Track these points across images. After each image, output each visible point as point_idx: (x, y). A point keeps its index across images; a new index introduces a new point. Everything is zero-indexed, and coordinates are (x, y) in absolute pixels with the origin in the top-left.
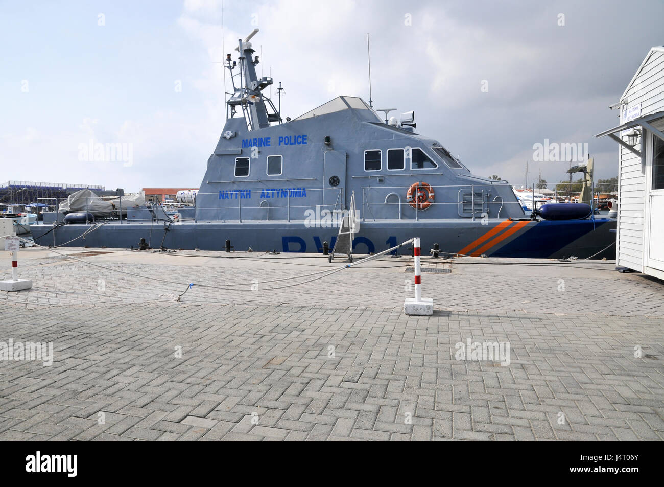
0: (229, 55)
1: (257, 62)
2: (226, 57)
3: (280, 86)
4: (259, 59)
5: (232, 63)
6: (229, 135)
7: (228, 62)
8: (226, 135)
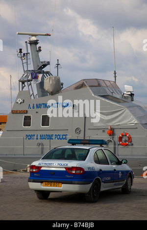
0: (21, 50)
1: (40, 50)
2: (19, 51)
3: (58, 62)
4: (41, 49)
5: (22, 54)
6: (20, 101)
7: (20, 54)
8: (18, 101)
